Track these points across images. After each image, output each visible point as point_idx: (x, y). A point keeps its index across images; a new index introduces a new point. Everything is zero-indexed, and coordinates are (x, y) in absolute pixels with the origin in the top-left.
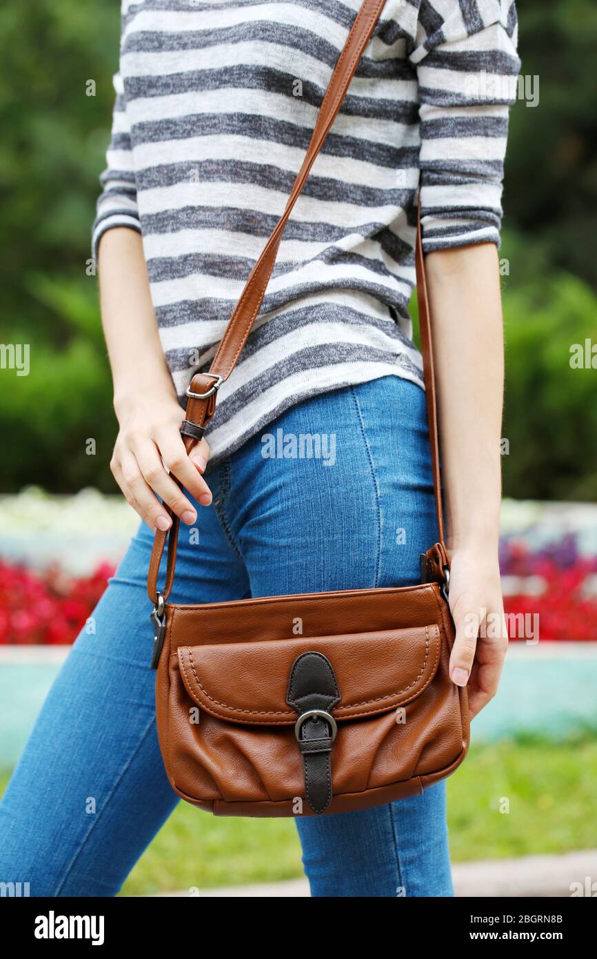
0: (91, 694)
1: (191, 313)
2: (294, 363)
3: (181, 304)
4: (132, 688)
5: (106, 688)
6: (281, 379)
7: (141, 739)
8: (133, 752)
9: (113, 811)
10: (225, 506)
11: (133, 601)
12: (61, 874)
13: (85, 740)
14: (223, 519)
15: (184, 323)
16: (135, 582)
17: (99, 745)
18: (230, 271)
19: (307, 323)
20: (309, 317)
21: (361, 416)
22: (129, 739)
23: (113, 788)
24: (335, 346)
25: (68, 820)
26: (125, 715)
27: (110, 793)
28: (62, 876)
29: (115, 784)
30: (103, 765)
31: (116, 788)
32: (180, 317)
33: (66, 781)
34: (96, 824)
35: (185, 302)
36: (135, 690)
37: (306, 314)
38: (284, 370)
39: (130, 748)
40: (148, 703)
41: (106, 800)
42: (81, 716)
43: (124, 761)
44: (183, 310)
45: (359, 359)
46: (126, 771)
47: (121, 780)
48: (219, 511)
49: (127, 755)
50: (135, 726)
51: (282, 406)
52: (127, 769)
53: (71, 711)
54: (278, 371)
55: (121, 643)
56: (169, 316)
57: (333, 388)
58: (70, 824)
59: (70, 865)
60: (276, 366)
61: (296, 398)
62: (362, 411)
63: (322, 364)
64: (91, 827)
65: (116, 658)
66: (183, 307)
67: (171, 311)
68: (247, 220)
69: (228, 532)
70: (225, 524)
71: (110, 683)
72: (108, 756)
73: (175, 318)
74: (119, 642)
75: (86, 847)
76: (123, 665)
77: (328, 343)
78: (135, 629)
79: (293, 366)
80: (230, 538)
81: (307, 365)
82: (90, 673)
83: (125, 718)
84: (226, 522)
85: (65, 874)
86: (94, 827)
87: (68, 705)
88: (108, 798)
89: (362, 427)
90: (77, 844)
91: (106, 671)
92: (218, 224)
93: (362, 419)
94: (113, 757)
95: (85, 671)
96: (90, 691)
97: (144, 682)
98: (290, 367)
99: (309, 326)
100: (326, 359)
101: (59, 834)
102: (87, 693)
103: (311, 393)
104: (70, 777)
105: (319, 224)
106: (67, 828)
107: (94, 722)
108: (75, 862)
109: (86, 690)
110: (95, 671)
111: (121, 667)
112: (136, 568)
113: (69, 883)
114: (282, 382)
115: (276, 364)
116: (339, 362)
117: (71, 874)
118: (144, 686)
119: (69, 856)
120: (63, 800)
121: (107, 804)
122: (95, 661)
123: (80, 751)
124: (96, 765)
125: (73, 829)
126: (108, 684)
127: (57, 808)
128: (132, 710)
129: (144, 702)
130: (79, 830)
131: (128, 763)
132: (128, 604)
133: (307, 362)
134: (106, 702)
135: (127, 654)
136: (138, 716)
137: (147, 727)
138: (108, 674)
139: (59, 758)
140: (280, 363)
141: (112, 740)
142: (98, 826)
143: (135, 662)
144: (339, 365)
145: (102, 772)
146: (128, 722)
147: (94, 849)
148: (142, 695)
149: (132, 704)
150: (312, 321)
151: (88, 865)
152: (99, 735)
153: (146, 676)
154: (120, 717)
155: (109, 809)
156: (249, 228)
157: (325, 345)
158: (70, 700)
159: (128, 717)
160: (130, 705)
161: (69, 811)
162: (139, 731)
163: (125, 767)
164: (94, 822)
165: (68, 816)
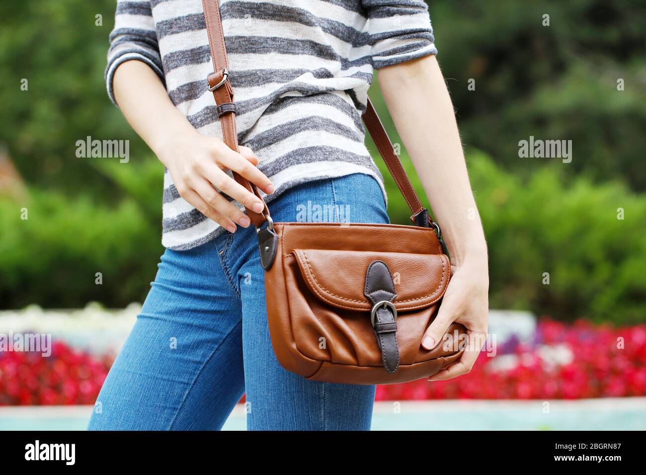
0: (129, 401)
1: (213, 115)
2: (290, 159)
4: (159, 395)
5: (139, 396)
6: (280, 170)
10: (228, 255)
14: (225, 265)
16: (157, 316)
18: (245, 81)
19: (301, 130)
20: (302, 126)
21: (334, 191)
24: (320, 149)
26: (155, 415)
32: (205, 119)
35: (207, 108)
36: (161, 396)
37: (300, 124)
38: (283, 163)
40: (171, 405)
45: (338, 159)
48: (223, 259)
50: (162, 423)
51: (280, 189)
54: (278, 164)
57: (318, 179)
60: (277, 161)
61: (291, 183)
62: (335, 188)
63: (311, 161)
65: (146, 374)
68: (252, 44)
69: (228, 274)
70: (226, 269)
71: (143, 392)
74: (147, 361)
77: (316, 146)
78: (159, 351)
79: (290, 161)
80: (230, 279)
81: (300, 161)
84: (228, 267)
87: (113, 409)
89: (334, 200)
91: (139, 383)
92: (233, 50)
93: (335, 194)
96: (128, 399)
98: (288, 162)
99: (302, 133)
100: (314, 157)
102: (125, 401)
103: (303, 181)
105: (306, 41)
107: (132, 421)
109: (125, 398)
110: (131, 383)
111: (150, 379)
114: (281, 172)
115: (277, 160)
116: (323, 160)
126: (141, 393)
128: (159, 411)
129: (168, 405)
132: (153, 333)
133: (300, 159)
134: (140, 406)
135: (154, 370)
138: (141, 385)
140: (280, 159)
143: (160, 376)
144: (323, 162)
146: (157, 419)
148: (166, 400)
149: (159, 407)
150: (305, 129)
156: (254, 49)
157: (313, 147)
158: (114, 406)
160: (157, 408)
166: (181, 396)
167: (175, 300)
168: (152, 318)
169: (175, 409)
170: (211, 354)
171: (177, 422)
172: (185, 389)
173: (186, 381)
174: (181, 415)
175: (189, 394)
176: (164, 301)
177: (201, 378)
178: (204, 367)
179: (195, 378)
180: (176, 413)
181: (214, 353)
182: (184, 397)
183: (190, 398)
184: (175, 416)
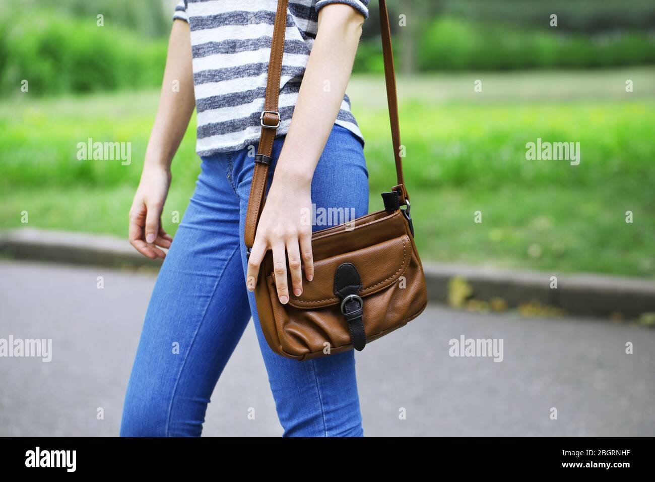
0: (172, 294)
3: (208, 44)
4: (195, 288)
5: (180, 289)
7: (203, 316)
8: (200, 323)
9: (193, 358)
11: (190, 237)
12: (169, 399)
13: (171, 321)
15: (209, 55)
17: (180, 322)
22: (196, 317)
23: (190, 345)
25: (167, 367)
26: (192, 303)
27: (189, 348)
28: (170, 400)
29: (191, 343)
30: (183, 333)
31: (192, 345)
32: (208, 52)
33: (163, 345)
34: (184, 367)
35: (211, 43)
36: (197, 288)
39: (197, 321)
40: (204, 295)
41: (187, 353)
42: (167, 307)
43: (195, 329)
44: (210, 47)
46: (196, 335)
47: (194, 340)
48: (230, 181)
49: (196, 326)
50: (199, 308)
52: (197, 333)
53: (162, 305)
55: (186, 262)
56: (201, 51)
58: (169, 369)
59: (174, 392)
64: (181, 369)
65: (184, 272)
66: (209, 45)
67: (202, 48)
70: (234, 188)
72: (185, 327)
73: (204, 52)
75: (180, 381)
76: (188, 274)
82: (170, 282)
83: (192, 305)
85: (172, 398)
86: (183, 369)
87: (160, 301)
88: (188, 351)
90: (175, 380)
91: (179, 279)
94: (188, 327)
95: (167, 280)
96: (171, 292)
97: (201, 283)
101: (163, 376)
102: (169, 294)
104: (165, 343)
106: (167, 372)
107: (175, 310)
108: (176, 391)
109: (169, 292)
111: (187, 276)
112: (191, 217)
113: (175, 403)
117: (175, 397)
118: (201, 285)
119: (172, 388)
120: (163, 356)
121: (189, 354)
122: (172, 274)
123: (169, 327)
124: (179, 334)
125: (171, 372)
126: (181, 287)
127: (160, 361)
128: (196, 300)
129: (202, 294)
130: (174, 372)
131: (197, 330)
134: (181, 297)
135: (190, 268)
136: (200, 303)
137: (206, 308)
138: (180, 281)
139: (158, 332)
141: (186, 318)
142: (185, 368)
143: (195, 272)
145: (183, 337)
146: (194, 306)
147: (186, 381)
148: (200, 291)
149: (196, 296)
151: (184, 391)
152: (179, 317)
153: (202, 280)
154: (189, 305)
155: (190, 357)
158: (161, 299)
159: (194, 304)
160: (194, 297)
161: (167, 362)
162: (202, 311)
163: (196, 333)
164: (183, 366)
165: (167, 365)
166: (212, 286)
167: (204, 213)
168: (186, 227)
169: (208, 297)
170: (233, 253)
171: (211, 307)
172: (215, 281)
173: (215, 275)
174: (214, 301)
175: (218, 284)
176: (196, 214)
177: (226, 272)
178: (228, 263)
179: (222, 271)
180: (209, 300)
181: (235, 252)
182: (215, 287)
183: (219, 288)
184: (209, 303)
